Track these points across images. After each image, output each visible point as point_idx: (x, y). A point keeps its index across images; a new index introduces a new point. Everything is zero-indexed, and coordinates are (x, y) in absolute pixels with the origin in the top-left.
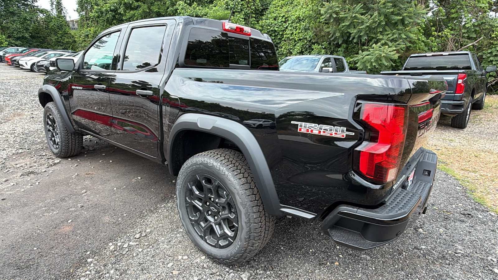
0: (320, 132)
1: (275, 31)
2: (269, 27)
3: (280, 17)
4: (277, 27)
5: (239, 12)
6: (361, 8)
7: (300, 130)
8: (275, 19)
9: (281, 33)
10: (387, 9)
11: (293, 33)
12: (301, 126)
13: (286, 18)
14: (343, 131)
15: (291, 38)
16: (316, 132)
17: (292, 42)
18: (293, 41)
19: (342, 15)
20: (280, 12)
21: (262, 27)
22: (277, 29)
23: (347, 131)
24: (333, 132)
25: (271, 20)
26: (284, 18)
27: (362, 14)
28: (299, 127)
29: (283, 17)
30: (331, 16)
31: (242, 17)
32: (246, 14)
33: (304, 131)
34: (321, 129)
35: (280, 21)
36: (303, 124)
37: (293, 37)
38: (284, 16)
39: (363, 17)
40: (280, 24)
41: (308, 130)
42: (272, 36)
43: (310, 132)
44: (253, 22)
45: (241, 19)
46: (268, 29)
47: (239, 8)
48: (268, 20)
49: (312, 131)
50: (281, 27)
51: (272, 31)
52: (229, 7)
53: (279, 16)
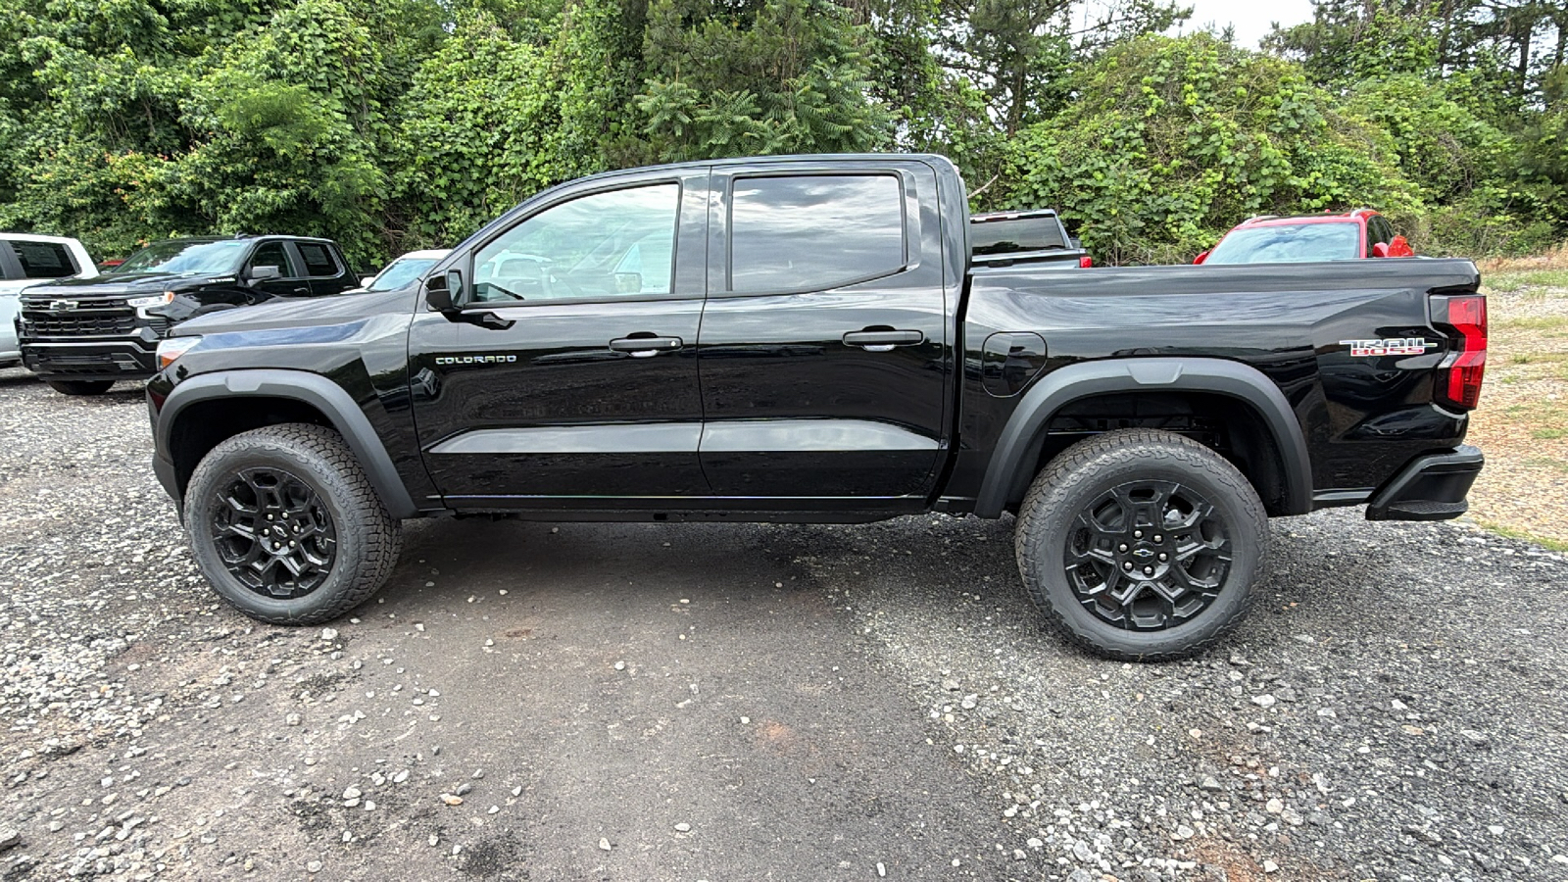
0: (1385, 351)
1: (461, 155)
2: (439, 144)
3: (465, 110)
4: (462, 144)
5: (321, 89)
6: (750, 102)
7: (1355, 352)
8: (449, 118)
9: (480, 162)
10: (818, 106)
11: (528, 163)
12: (1355, 346)
13: (487, 116)
14: (1420, 343)
15: (525, 177)
16: (1379, 352)
17: (529, 190)
18: (533, 186)
19: (704, 115)
20: (462, 96)
21: (413, 141)
22: (465, 150)
23: (1426, 341)
24: (1406, 348)
25: (438, 119)
26: (480, 115)
27: (756, 117)
28: (1352, 349)
29: (475, 112)
30: (674, 117)
31: (339, 106)
32: (350, 97)
33: (1360, 353)
34: (1386, 345)
35: (469, 125)
36: (1359, 342)
37: (530, 175)
38: (479, 109)
39: (760, 123)
40: (470, 134)
41: (1366, 351)
42: (453, 171)
43: (1370, 354)
44: (376, 126)
45: (337, 115)
46: (434, 149)
47: (322, 76)
48: (425, 118)
49: (1373, 351)
50: (477, 143)
51: (448, 154)
52: (285, 72)
53: (461, 108)
